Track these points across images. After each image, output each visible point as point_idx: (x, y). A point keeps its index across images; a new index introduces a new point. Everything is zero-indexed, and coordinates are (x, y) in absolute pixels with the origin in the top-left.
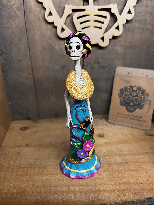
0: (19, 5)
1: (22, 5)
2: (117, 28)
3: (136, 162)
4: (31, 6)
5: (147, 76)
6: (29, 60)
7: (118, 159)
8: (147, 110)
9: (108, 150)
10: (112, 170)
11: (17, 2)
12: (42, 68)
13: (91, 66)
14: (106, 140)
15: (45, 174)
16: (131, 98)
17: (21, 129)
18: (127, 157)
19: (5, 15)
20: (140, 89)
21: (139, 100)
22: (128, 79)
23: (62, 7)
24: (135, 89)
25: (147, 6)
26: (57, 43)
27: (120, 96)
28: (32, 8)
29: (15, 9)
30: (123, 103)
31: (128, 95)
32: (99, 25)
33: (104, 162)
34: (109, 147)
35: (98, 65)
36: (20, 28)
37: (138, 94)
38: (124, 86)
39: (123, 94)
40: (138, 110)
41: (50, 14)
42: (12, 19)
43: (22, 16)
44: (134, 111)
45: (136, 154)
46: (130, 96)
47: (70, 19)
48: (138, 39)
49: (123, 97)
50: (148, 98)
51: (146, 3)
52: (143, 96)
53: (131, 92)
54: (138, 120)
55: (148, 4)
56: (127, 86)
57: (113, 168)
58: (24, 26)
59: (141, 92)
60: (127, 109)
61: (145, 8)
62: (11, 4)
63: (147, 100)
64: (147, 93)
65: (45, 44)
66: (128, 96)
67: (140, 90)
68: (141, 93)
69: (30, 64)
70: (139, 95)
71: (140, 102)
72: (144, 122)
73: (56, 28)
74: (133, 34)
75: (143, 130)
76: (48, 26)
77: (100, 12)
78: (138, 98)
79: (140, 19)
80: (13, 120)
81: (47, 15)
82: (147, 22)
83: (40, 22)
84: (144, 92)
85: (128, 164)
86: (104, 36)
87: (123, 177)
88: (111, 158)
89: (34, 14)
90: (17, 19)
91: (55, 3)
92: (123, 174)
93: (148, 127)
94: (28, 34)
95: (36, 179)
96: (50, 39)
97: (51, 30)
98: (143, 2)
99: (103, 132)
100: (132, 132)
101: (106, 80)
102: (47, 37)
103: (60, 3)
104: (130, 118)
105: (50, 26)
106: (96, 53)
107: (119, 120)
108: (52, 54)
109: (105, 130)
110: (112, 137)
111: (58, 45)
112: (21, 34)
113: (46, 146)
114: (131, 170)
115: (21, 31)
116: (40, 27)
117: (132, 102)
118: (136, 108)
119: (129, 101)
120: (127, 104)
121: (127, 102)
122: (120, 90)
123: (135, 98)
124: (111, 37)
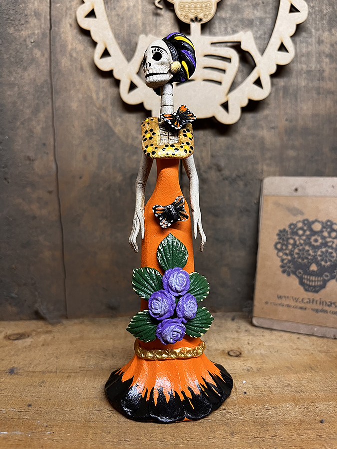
0: (40, 37)
1: (46, 38)
2: (258, 82)
4: (66, 41)
6: (52, 158)
10: (274, 442)
11: (36, 32)
12: (81, 178)
16: (311, 252)
17: (8, 338)
19: (7, 58)
20: (331, 226)
21: (333, 257)
22: (296, 204)
23: (133, 43)
24: (317, 227)
25: (320, 42)
26: (119, 120)
27: (279, 250)
28: (68, 46)
29: (30, 46)
30: (289, 267)
32: (216, 75)
34: (259, 381)
35: (218, 173)
36: (37, 86)
37: (328, 240)
38: (288, 223)
39: (288, 243)
40: (333, 284)
41: (106, 54)
42: (22, 67)
43: (44, 60)
44: (323, 286)
46: (307, 248)
49: (287, 252)
51: (317, 35)
53: (309, 238)
55: (321, 38)
56: (295, 222)
57: (275, 436)
58: (47, 80)
59: (334, 234)
60: (302, 283)
61: (317, 45)
62: (24, 36)
65: (91, 120)
66: (301, 248)
67: (333, 230)
68: (335, 238)
69: (54, 166)
70: (330, 242)
73: (117, 83)
74: (296, 101)
76: (101, 82)
77: (216, 50)
78: (330, 250)
79: (309, 69)
81: (99, 57)
82: (326, 74)
83: (83, 74)
85: (326, 424)
86: (228, 99)
89: (71, 56)
90: (34, 66)
91: (118, 36)
94: (54, 97)
96: (104, 110)
97: (106, 92)
98: (311, 33)
99: (239, 346)
100: (325, 347)
101: (241, 212)
102: (96, 106)
103: (129, 35)
104: (313, 310)
105: (105, 82)
106: (211, 144)
107: (285, 318)
108: (106, 145)
109: (246, 342)
110: (268, 357)
111: (121, 125)
112: (38, 97)
113: (67, 374)
115: (38, 91)
116: (82, 84)
117: (313, 262)
118: (329, 277)
119: (305, 261)
120: (300, 271)
121: (300, 262)
122: (278, 235)
123: (320, 250)
124: (245, 103)
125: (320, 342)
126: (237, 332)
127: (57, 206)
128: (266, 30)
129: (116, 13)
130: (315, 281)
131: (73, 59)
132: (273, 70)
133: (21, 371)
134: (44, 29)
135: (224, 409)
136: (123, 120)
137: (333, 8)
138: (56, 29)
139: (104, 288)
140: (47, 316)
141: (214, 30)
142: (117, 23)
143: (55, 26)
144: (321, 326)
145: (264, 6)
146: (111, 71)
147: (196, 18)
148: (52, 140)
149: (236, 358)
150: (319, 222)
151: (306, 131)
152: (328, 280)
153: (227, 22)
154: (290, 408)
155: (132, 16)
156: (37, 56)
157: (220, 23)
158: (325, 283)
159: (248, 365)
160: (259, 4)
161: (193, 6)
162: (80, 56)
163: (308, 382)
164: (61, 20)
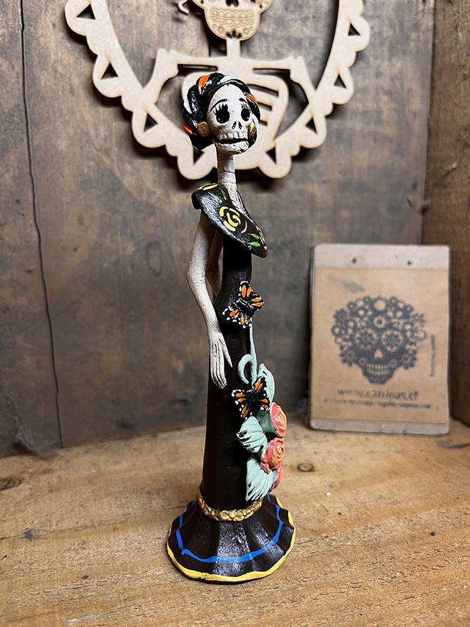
0: (6, 40)
1: (16, 41)
2: (311, 125)
3: (461, 524)
4: (47, 48)
5: (409, 263)
6: (32, 222)
7: (400, 528)
8: (430, 368)
9: (349, 506)
10: (396, 565)
12: (75, 250)
14: (329, 479)
16: (375, 336)
18: (423, 515)
20: (395, 305)
21: (400, 341)
22: (354, 278)
23: (145, 58)
24: (380, 306)
25: (378, 74)
26: (128, 168)
28: (50, 55)
30: (350, 356)
31: (363, 328)
33: (355, 544)
34: (348, 497)
36: (4, 113)
37: (394, 320)
38: (346, 302)
39: (347, 327)
40: (400, 373)
41: (110, 72)
43: (15, 75)
44: (390, 376)
45: (448, 504)
46: (370, 331)
47: (170, 96)
48: (365, 164)
49: (347, 337)
50: (424, 329)
51: (376, 65)
52: (408, 327)
53: (371, 319)
54: (407, 406)
55: (382, 70)
56: (354, 300)
57: (394, 558)
58: (19, 105)
59: (399, 314)
60: (366, 374)
61: (375, 78)
63: (421, 335)
64: (420, 313)
65: (89, 167)
66: (363, 331)
67: (398, 309)
68: (401, 318)
69: (35, 234)
70: (395, 322)
71: (404, 346)
72: (428, 410)
73: (127, 116)
74: (351, 149)
75: (429, 436)
76: (101, 112)
77: (259, 79)
78: (396, 333)
79: (365, 109)
82: (384, 116)
83: (74, 98)
84: (409, 312)
85: (438, 536)
86: (275, 144)
88: (371, 528)
89: (56, 71)
93: (443, 425)
94: (30, 131)
96: (107, 152)
97: (109, 126)
98: (368, 62)
99: (307, 458)
100: (398, 446)
101: (288, 289)
102: (94, 147)
103: (139, 46)
104: (380, 404)
105: (107, 113)
107: (349, 416)
108: (111, 203)
109: (312, 451)
110: (344, 466)
111: (132, 174)
112: (5, 130)
113: (111, 527)
114: (457, 551)
115: (6, 121)
116: (73, 113)
117: (377, 348)
118: (395, 365)
119: (368, 347)
120: (363, 359)
121: (362, 350)
122: (336, 317)
123: (384, 334)
124: (296, 151)
125: (392, 440)
126: (296, 439)
127: (41, 292)
128: (317, 55)
129: (120, 13)
130: (380, 370)
131: (58, 75)
132: (329, 110)
133: (41, 533)
134: (12, 29)
135: (327, 537)
136: (133, 167)
137: (394, 31)
138: (32, 29)
139: (113, 401)
140: (36, 449)
141: (253, 49)
142: (122, 27)
143: (30, 26)
144: (389, 422)
145: (315, 22)
146: (119, 98)
147: (234, 32)
148: (30, 194)
149: (311, 473)
150: (382, 299)
151: (361, 187)
152: (396, 368)
153: (270, 39)
154: (394, 523)
155: (143, 19)
157: (260, 39)
158: (392, 371)
159: (328, 479)
160: (309, 18)
161: (229, 15)
162: (69, 71)
163: (399, 490)
164: (38, 16)
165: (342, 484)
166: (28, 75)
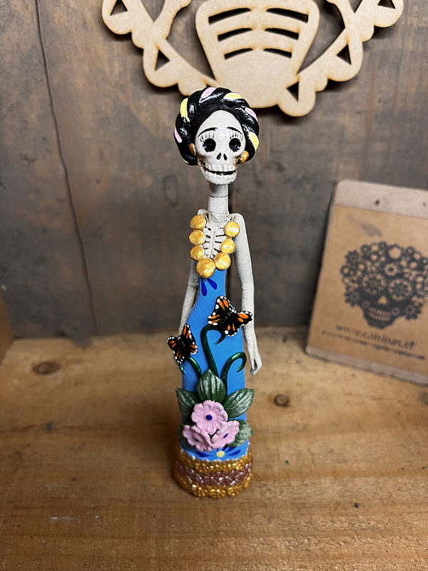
2: (345, 54)
3: (389, 501)
6: (58, 157)
7: (330, 489)
12: (98, 182)
13: (256, 176)
14: (297, 418)
15: (93, 536)
16: (383, 283)
18: (359, 482)
20: (411, 255)
21: (407, 291)
22: (374, 221)
24: (395, 253)
26: (144, 103)
27: (346, 276)
30: (355, 297)
31: (373, 273)
32: (283, 42)
33: (285, 499)
34: (303, 444)
35: (279, 174)
36: (23, 55)
37: (406, 270)
38: (361, 244)
39: (357, 269)
40: (401, 322)
41: (120, 5)
43: (29, 15)
44: (390, 322)
45: (390, 474)
46: (379, 277)
47: (187, 23)
48: (414, 90)
49: (355, 279)
52: (420, 279)
53: (383, 265)
54: (401, 353)
56: (369, 244)
58: (36, 46)
59: (414, 265)
60: (367, 316)
65: (106, 104)
66: (372, 276)
67: (413, 260)
68: (415, 269)
69: (62, 168)
70: (407, 273)
71: (411, 297)
72: (420, 361)
73: (139, 52)
74: (398, 73)
75: (416, 384)
76: (115, 47)
78: (405, 283)
80: (17, 338)
81: (111, 11)
83: (88, 34)
84: (425, 264)
85: (361, 509)
86: (299, 79)
87: (341, 556)
88: (306, 485)
89: (68, 7)
90: (14, 25)
92: (342, 544)
94: (48, 71)
95: (63, 552)
96: (123, 89)
97: (123, 61)
100: (379, 391)
101: (305, 221)
102: (110, 83)
104: (374, 346)
105: (118, 46)
106: (271, 135)
107: (342, 349)
108: (129, 139)
109: (296, 381)
110: (317, 406)
111: (148, 110)
112: (26, 72)
113: (107, 432)
114: (369, 531)
115: (26, 63)
116: (88, 50)
117: (383, 294)
118: (398, 313)
119: (374, 292)
120: (367, 302)
122: (347, 257)
123: (393, 282)
124: (322, 85)
126: (288, 363)
127: (71, 218)
131: (71, 11)
132: (369, 35)
133: (58, 426)
136: (149, 103)
144: (380, 362)
146: (130, 35)
148: (54, 133)
149: (283, 408)
150: (398, 247)
152: (396, 317)
154: (329, 484)
156: (18, 9)
158: (392, 319)
159: (294, 419)
162: (81, 6)
163: (352, 447)
165: (305, 427)
166: (41, 14)
